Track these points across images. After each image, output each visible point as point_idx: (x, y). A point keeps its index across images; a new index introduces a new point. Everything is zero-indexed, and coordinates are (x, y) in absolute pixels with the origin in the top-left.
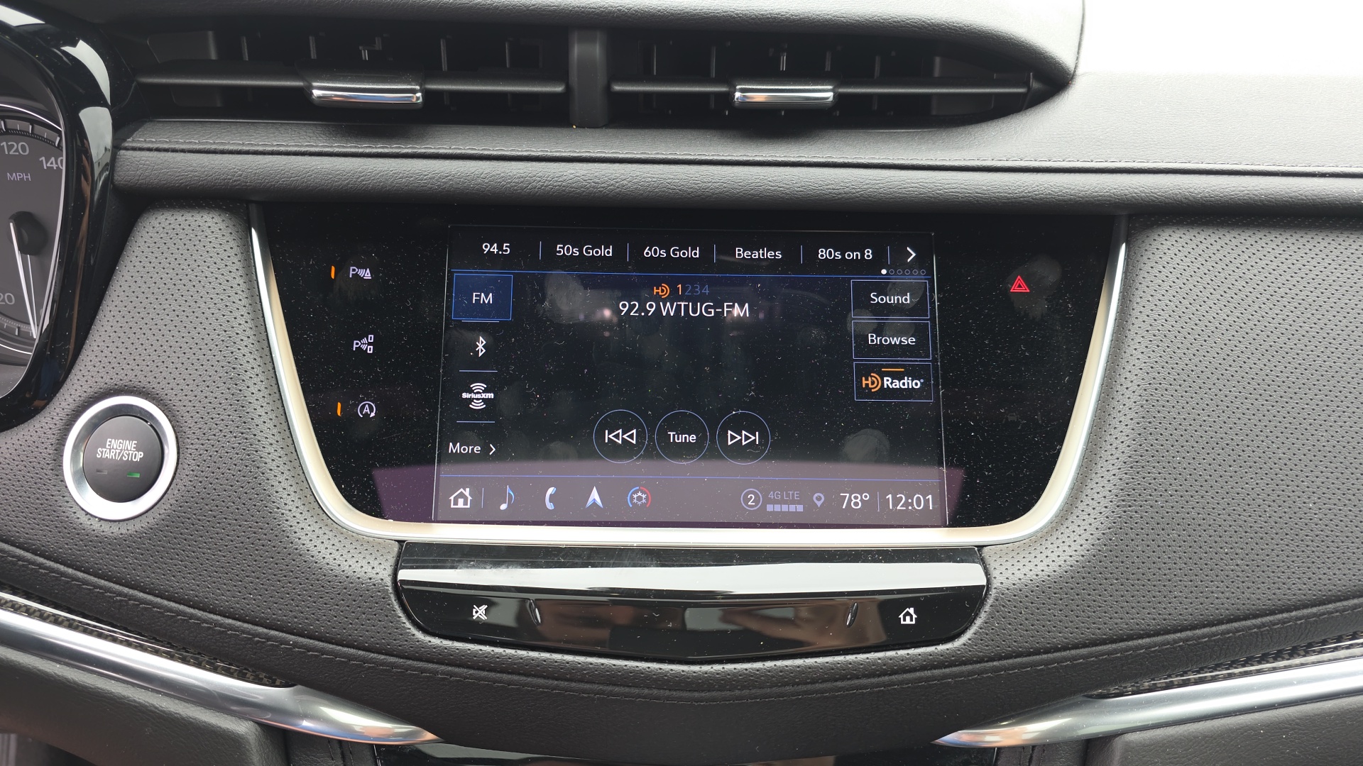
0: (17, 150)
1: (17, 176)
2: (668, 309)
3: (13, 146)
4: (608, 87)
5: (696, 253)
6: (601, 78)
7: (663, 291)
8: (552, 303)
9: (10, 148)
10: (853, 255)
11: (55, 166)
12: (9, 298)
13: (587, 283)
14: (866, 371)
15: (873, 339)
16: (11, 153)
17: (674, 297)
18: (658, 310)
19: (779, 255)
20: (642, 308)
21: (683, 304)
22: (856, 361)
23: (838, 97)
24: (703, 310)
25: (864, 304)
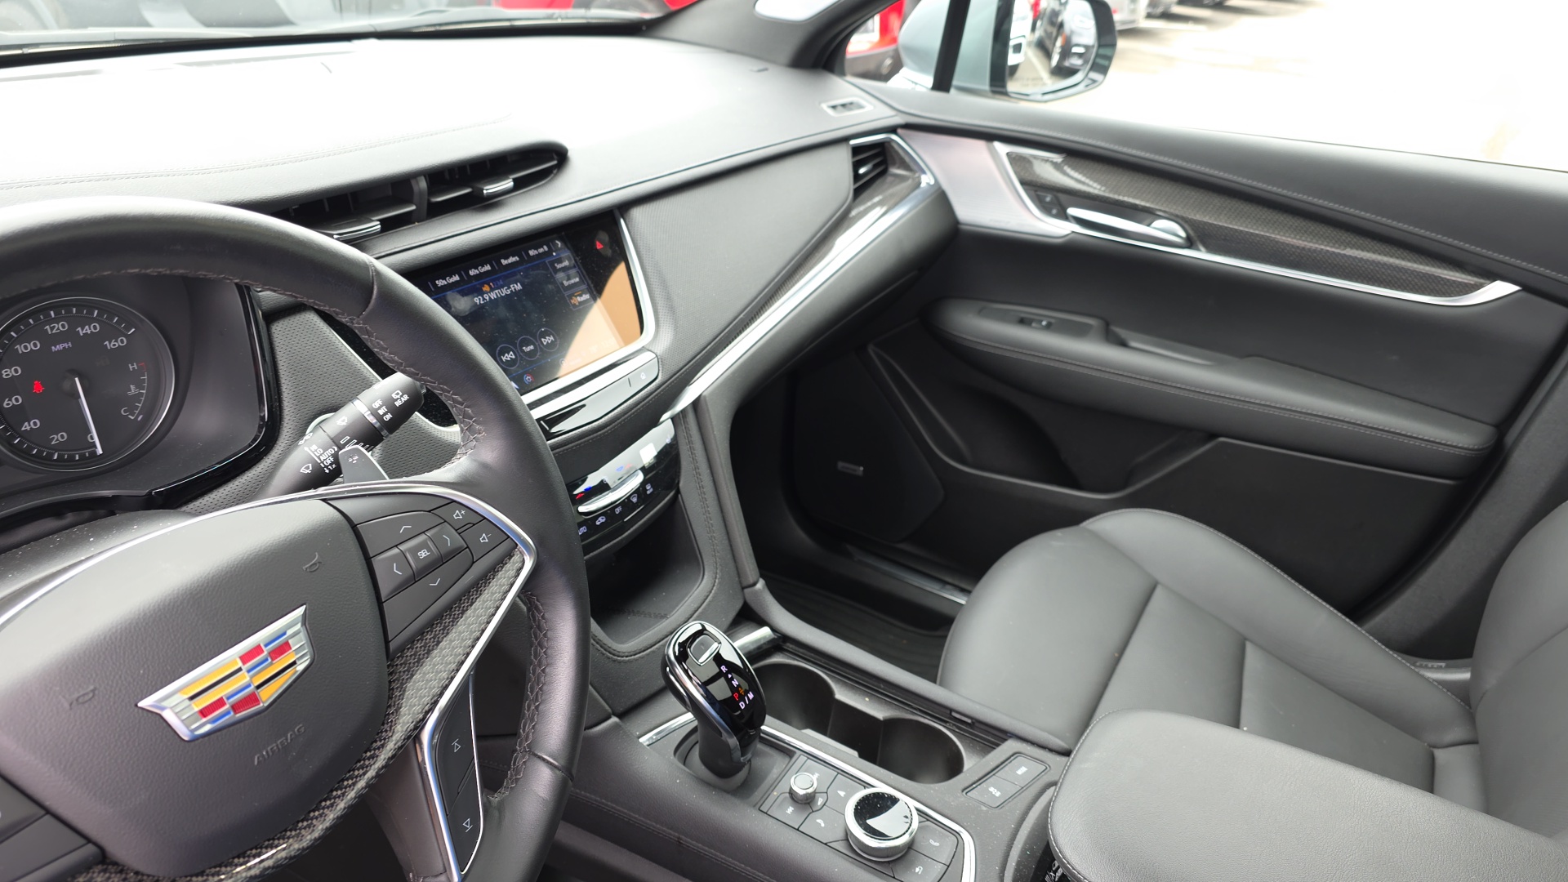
0: (58, 329)
1: (60, 347)
2: (493, 295)
3: (54, 327)
4: (429, 200)
5: (488, 268)
6: (426, 197)
7: (486, 288)
8: (455, 308)
9: (52, 329)
10: (541, 250)
11: (89, 332)
12: (62, 437)
13: (464, 293)
14: (570, 297)
15: (566, 283)
16: (54, 332)
17: (492, 290)
18: (490, 298)
19: (518, 259)
20: (484, 299)
21: (497, 291)
22: (566, 294)
23: (515, 180)
24: (505, 291)
25: (556, 271)
